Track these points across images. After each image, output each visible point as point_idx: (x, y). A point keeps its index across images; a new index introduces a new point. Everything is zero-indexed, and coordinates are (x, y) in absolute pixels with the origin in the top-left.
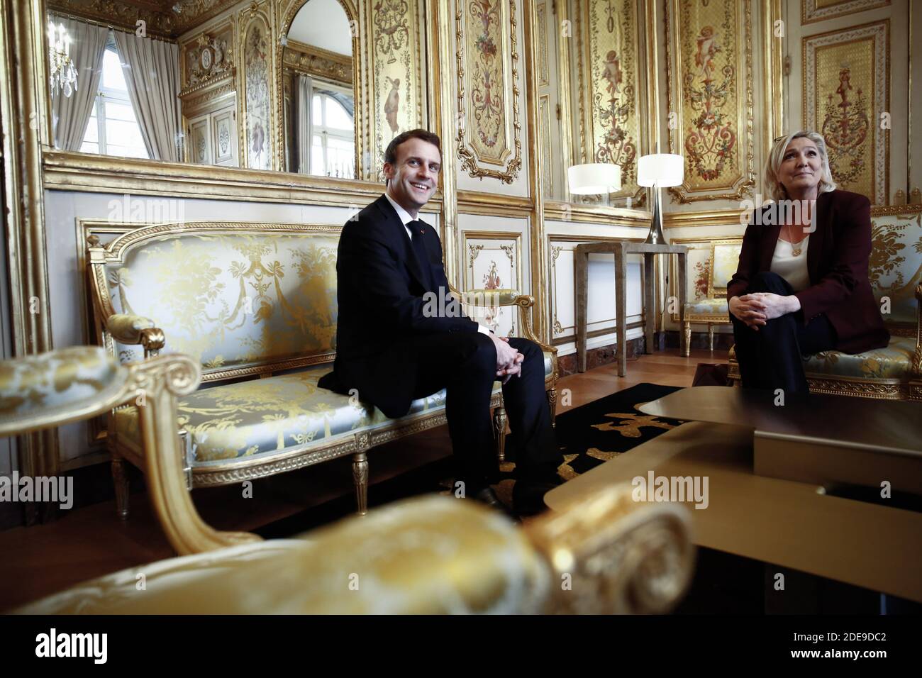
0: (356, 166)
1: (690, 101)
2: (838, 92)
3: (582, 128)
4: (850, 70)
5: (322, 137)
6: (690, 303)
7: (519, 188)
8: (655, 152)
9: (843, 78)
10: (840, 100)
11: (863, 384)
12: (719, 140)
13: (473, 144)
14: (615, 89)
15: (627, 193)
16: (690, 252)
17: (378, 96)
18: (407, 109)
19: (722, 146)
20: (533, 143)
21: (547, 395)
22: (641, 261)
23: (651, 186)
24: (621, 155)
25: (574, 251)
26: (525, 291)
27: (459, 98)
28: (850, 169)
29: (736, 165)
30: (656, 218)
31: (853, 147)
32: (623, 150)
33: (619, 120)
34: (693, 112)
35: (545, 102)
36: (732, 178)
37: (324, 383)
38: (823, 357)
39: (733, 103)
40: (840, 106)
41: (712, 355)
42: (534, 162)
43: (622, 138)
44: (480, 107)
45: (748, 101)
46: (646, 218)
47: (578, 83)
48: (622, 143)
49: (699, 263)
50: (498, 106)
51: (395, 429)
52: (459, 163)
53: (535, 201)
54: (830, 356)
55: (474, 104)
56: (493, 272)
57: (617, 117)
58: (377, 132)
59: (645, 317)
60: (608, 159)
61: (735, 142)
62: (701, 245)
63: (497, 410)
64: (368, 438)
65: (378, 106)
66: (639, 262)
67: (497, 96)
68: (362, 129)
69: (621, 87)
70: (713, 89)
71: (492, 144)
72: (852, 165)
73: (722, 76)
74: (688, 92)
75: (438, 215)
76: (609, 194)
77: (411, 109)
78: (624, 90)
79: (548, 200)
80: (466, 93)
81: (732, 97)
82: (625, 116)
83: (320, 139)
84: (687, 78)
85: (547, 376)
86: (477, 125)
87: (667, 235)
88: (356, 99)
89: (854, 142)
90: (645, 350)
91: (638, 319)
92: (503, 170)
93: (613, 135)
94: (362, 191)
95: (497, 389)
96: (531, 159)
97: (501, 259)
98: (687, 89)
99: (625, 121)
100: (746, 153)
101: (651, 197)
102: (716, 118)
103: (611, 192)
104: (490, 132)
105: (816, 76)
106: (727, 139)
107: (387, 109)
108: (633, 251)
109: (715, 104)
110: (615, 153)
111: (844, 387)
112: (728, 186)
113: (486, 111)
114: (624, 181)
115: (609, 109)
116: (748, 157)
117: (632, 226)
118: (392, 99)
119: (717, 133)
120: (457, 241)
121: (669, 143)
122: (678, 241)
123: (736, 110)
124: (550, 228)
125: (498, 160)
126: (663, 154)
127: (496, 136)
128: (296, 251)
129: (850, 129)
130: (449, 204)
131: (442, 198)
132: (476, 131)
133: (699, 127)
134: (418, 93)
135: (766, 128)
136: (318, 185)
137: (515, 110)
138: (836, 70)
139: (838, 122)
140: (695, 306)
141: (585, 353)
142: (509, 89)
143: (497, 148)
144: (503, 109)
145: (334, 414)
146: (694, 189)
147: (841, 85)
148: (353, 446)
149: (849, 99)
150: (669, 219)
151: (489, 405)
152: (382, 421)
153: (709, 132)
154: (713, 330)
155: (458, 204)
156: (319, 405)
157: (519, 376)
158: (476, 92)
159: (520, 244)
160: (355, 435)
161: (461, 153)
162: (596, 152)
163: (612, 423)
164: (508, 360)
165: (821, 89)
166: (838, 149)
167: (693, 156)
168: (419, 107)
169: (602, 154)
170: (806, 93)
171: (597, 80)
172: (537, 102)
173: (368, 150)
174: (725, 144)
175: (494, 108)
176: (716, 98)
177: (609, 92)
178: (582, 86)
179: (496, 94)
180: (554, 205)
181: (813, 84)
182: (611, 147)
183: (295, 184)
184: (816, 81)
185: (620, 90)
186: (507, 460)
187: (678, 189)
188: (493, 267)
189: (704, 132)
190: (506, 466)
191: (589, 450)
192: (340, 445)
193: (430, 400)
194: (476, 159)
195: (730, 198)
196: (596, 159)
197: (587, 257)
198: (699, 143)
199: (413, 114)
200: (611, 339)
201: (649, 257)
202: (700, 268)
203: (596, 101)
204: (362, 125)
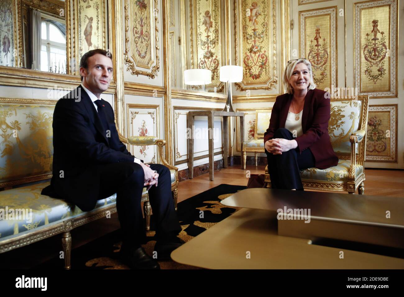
0: (67, 64)
1: (246, 39)
2: (315, 39)
3: (192, 50)
4: (320, 29)
5: (47, 46)
6: (246, 142)
7: (158, 81)
8: (229, 64)
9: (317, 33)
10: (316, 43)
11: (328, 184)
12: (260, 60)
13: (133, 57)
14: (209, 30)
15: (214, 85)
16: (246, 115)
17: (80, 26)
18: (97, 34)
19: (262, 63)
20: (166, 57)
21: (173, 193)
22: (221, 120)
23: (227, 82)
24: (211, 65)
25: (187, 115)
26: (161, 137)
27: (126, 31)
28: (321, 77)
29: (268, 73)
30: (229, 99)
31: (322, 66)
32: (212, 62)
33: (211, 47)
34: (248, 45)
35: (172, 35)
36: (266, 79)
37: (45, 192)
38: (309, 171)
39: (267, 42)
40: (316, 46)
41: (257, 168)
42: (166, 68)
43: (212, 56)
44: (137, 37)
45: (274, 41)
46: (224, 98)
47: (190, 26)
48: (212, 59)
49: (250, 121)
50: (147, 37)
51: (87, 217)
52: (126, 67)
53: (167, 89)
54: (312, 170)
55: (134, 35)
56: (143, 126)
57: (209, 45)
58: (79, 46)
59: (223, 149)
60: (205, 67)
61: (268, 61)
62: (251, 112)
63: (145, 203)
64: (71, 223)
65: (80, 31)
66: (220, 121)
67: (147, 31)
68: (70, 44)
69: (212, 29)
70: (257, 34)
71: (144, 57)
72: (321, 75)
73: (262, 27)
74: (245, 34)
75: (114, 95)
76: (205, 85)
77: (99, 35)
78: (213, 31)
79: (174, 88)
80: (130, 29)
81: (266, 38)
82: (214, 45)
83: (46, 47)
84: (245, 28)
85: (173, 183)
86: (135, 47)
87: (235, 107)
88: (67, 26)
89: (322, 64)
90: (224, 166)
91: (220, 150)
92: (149, 71)
93: (207, 54)
94: (69, 81)
95: (145, 192)
96: (165, 66)
97: (148, 119)
98: (245, 33)
99: (214, 47)
100: (273, 66)
101: (227, 87)
102: (259, 48)
103: (206, 84)
104: (143, 51)
105: (305, 31)
106: (264, 59)
107: (85, 33)
108: (217, 115)
109: (258, 41)
110: (208, 64)
111: (319, 186)
112: (264, 83)
113: (140, 39)
114: (213, 79)
115: (206, 41)
116: (274, 68)
117: (217, 102)
118: (89, 28)
119: (259, 56)
120: (124, 109)
121: (236, 60)
122: (240, 110)
123: (268, 45)
124: (174, 102)
125: (147, 66)
126: (232, 66)
127: (146, 53)
128: (29, 115)
129: (320, 57)
130: (119, 89)
131: (116, 86)
132: (135, 50)
133: (251, 52)
134: (103, 26)
135: (282, 55)
136: (43, 77)
137: (156, 39)
138: (314, 29)
139: (315, 53)
140: (248, 143)
141: (193, 168)
142: (153, 28)
143: (146, 59)
144: (150, 39)
145: (51, 211)
146: (248, 84)
147: (316, 36)
148: (62, 229)
149: (320, 43)
150: (236, 99)
151: (141, 200)
152: (80, 213)
153: (255, 55)
154: (257, 155)
155: (125, 89)
156: (41, 205)
157: (157, 186)
158: (135, 29)
159: (158, 111)
160: (64, 222)
161: (126, 61)
162: (198, 63)
163: (207, 206)
164: (150, 177)
165: (307, 37)
166: (315, 67)
167: (247, 67)
168: (104, 34)
169: (202, 64)
170: (301, 39)
171: (200, 25)
172: (168, 35)
173: (74, 56)
174: (263, 61)
175: (145, 38)
176: (259, 38)
177: (206, 32)
178: (192, 28)
179: (146, 30)
180: (176, 90)
181: (304, 34)
182: (206, 60)
183: (28, 76)
184: (305, 33)
185: (212, 31)
186: (151, 229)
187: (240, 84)
188: (144, 123)
189: (253, 55)
190: (151, 233)
191: (195, 222)
192: (54, 229)
193: (108, 199)
194: (135, 65)
195: (265, 89)
196: (199, 67)
197: (194, 118)
198: (251, 60)
199: (100, 37)
200: (206, 161)
201: (225, 118)
202: (251, 124)
203: (199, 36)
204: (71, 41)
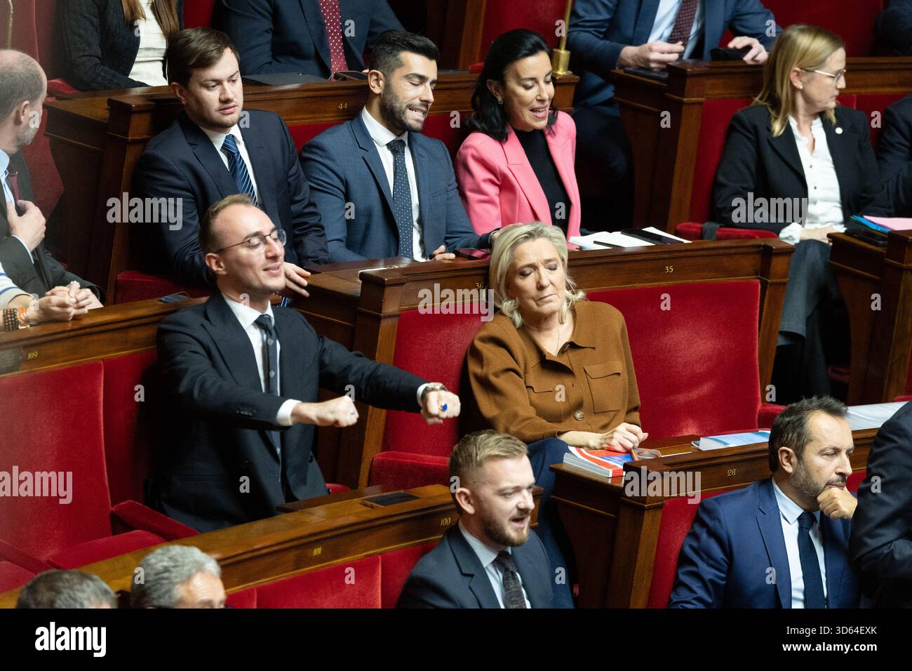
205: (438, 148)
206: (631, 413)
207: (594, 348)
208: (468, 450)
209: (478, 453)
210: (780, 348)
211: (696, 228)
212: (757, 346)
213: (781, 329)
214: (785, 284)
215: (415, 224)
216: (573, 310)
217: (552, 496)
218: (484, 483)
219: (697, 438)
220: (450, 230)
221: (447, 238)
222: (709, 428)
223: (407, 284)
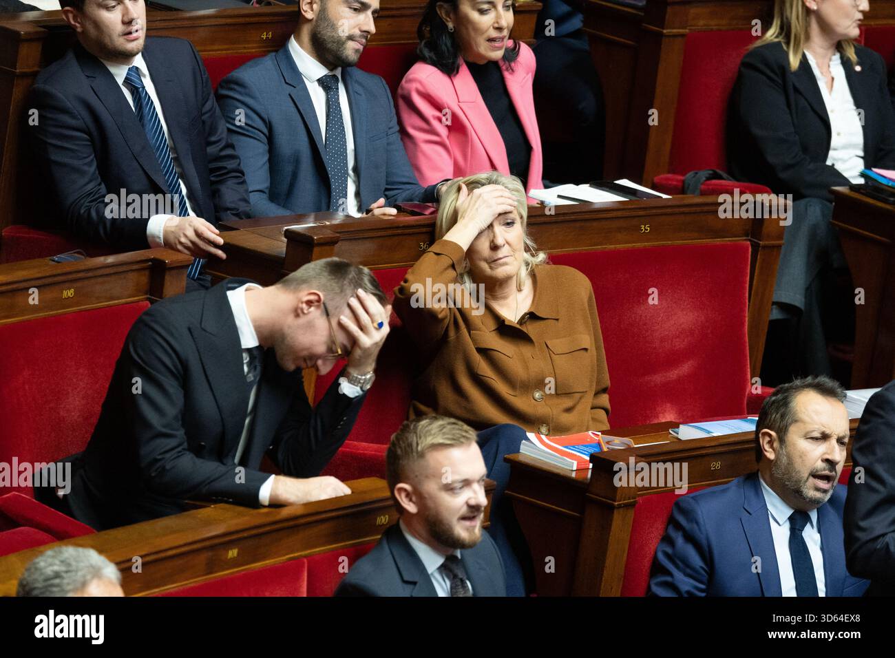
205: (376, 84)
206: (599, 395)
207: (557, 320)
208: (407, 438)
209: (419, 442)
210: (773, 323)
211: (677, 181)
212: (747, 319)
213: (775, 299)
214: (779, 247)
215: (351, 172)
216: (533, 275)
217: (506, 492)
218: (427, 477)
219: (676, 425)
220: (390, 179)
221: (387, 190)
222: (689, 414)
223: (340, 243)
